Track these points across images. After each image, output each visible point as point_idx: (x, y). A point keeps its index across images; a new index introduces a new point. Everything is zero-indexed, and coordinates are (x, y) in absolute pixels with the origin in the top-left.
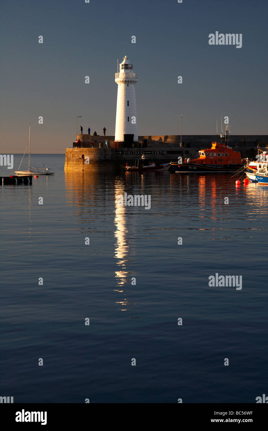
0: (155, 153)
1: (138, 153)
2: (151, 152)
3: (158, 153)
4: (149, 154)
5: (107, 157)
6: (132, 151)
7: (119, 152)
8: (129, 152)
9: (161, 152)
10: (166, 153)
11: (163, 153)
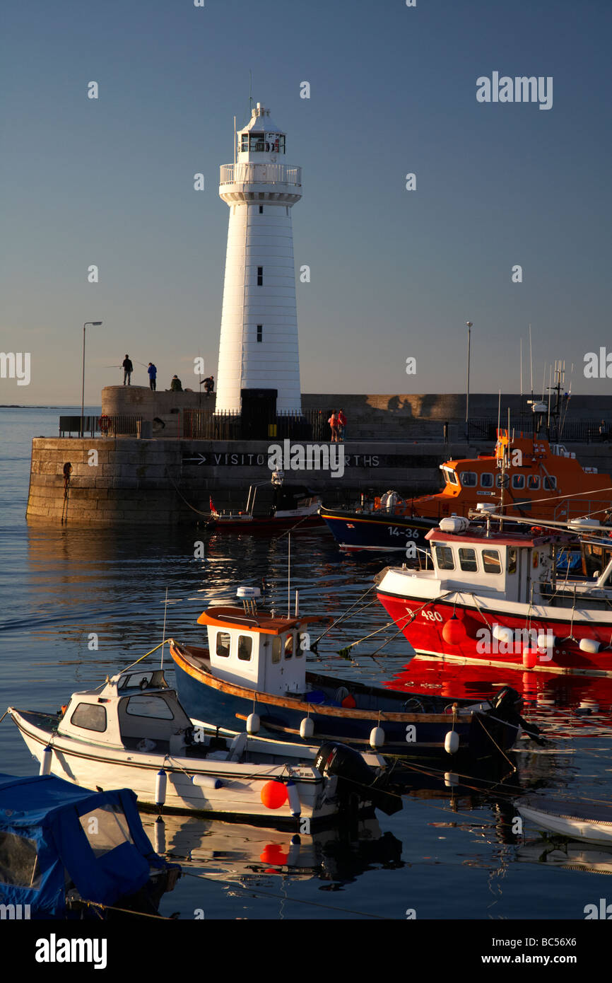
5: (148, 473)
6: (246, 455)
7: (196, 455)
8: (234, 457)
9: (357, 457)
10: (376, 463)
11: (365, 461)
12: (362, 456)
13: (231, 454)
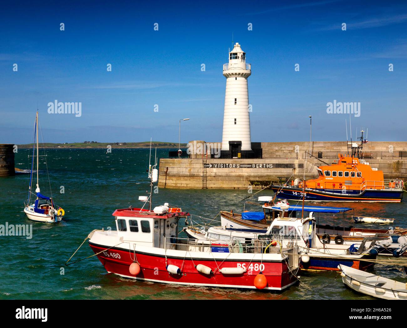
0: (257, 166)
1: (234, 166)
2: (251, 164)
3: (261, 166)
4: (248, 167)
5: (192, 171)
6: (225, 164)
7: (209, 165)
8: (222, 165)
9: (264, 164)
10: (271, 167)
11: (268, 166)
12: (266, 164)
13: (220, 164)
